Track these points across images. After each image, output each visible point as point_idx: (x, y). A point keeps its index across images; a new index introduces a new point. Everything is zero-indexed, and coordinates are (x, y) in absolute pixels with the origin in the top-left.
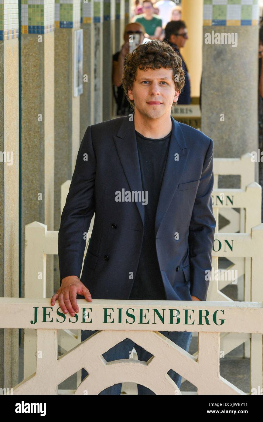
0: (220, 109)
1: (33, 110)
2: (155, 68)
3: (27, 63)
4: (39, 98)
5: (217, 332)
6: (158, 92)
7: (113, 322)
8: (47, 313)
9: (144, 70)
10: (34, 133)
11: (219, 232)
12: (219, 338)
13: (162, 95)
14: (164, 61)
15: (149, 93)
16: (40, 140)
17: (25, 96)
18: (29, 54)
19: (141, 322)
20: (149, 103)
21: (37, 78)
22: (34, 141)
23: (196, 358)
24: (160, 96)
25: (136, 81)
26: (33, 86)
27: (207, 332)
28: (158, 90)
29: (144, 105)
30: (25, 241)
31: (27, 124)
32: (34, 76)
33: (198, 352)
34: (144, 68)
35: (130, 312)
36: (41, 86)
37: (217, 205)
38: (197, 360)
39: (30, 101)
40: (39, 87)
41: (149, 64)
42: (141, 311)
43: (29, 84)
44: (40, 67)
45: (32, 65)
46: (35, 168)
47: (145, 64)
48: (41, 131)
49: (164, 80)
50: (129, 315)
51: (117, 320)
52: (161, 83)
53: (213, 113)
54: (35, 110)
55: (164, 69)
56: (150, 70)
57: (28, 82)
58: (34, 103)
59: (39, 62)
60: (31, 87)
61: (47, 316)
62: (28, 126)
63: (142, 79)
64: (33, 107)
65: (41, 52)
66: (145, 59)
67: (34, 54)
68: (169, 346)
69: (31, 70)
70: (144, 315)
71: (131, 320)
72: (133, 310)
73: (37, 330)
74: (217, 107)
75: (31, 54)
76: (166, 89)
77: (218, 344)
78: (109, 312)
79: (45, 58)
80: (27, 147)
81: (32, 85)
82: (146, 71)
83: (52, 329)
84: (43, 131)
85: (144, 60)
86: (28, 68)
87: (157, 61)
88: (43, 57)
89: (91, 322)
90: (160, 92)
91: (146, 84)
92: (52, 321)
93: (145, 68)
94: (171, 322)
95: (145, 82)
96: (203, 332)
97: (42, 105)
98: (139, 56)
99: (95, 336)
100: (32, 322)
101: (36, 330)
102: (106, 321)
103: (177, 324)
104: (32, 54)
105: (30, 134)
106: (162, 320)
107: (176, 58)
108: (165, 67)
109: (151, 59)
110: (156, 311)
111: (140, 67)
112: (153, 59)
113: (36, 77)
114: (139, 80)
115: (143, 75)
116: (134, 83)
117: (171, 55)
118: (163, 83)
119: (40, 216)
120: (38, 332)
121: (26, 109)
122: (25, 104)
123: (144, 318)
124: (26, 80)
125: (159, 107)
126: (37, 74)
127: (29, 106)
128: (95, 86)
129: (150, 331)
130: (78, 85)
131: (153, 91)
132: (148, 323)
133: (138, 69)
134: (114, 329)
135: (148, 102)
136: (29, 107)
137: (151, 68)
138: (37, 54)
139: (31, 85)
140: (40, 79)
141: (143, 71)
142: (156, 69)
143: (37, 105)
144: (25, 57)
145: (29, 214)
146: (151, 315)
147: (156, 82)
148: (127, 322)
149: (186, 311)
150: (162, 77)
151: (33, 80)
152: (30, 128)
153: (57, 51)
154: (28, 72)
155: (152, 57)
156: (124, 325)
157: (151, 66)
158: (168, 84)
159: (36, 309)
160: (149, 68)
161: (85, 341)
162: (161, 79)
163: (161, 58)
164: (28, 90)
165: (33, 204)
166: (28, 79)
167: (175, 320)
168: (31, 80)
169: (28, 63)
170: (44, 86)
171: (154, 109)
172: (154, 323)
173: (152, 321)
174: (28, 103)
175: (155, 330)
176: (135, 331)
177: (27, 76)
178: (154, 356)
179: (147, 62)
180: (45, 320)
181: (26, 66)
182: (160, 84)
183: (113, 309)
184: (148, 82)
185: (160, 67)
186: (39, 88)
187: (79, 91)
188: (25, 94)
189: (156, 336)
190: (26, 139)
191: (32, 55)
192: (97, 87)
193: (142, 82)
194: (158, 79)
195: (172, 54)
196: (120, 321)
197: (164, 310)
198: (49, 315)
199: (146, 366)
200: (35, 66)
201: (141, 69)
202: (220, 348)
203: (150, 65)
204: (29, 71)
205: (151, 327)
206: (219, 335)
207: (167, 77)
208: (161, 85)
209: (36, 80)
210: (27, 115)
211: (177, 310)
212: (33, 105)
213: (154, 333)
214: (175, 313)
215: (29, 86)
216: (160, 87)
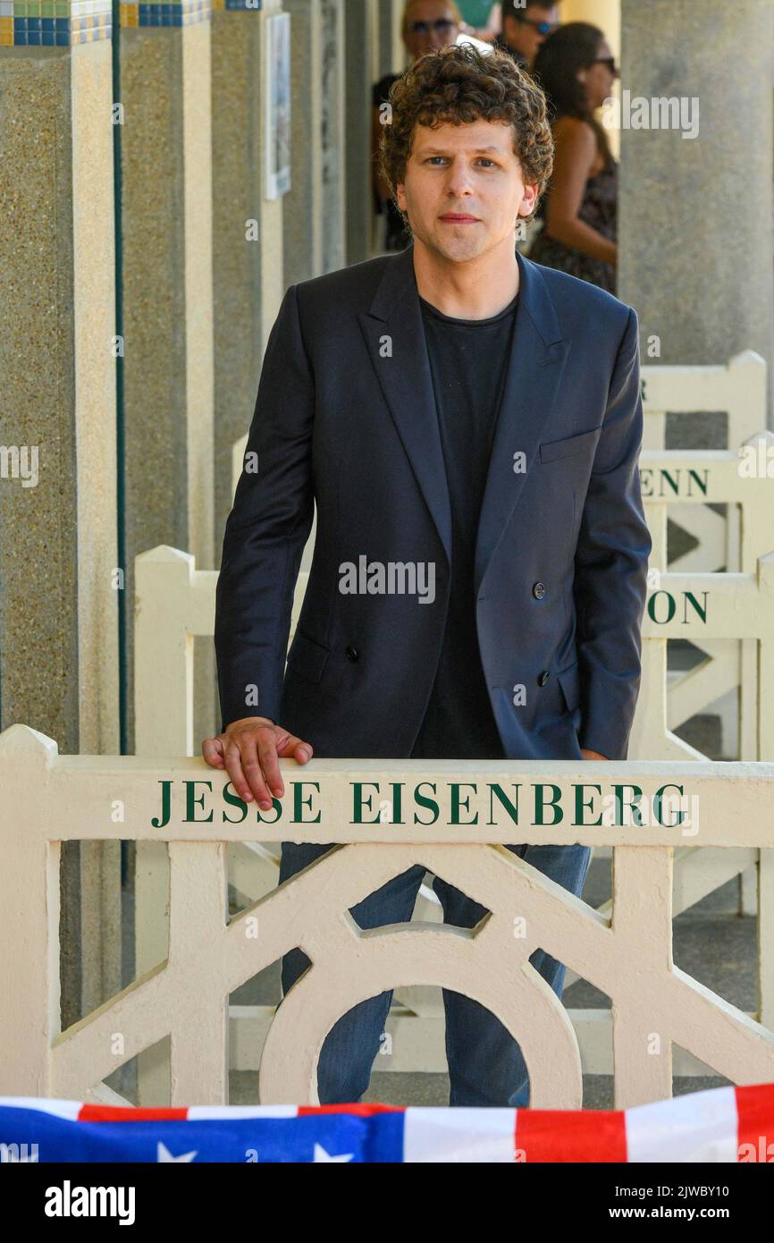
0: (671, 230)
1: (154, 238)
2: (461, 121)
3: (135, 107)
4: (168, 204)
5: (666, 846)
6: (467, 188)
7: (377, 821)
8: (197, 797)
9: (432, 127)
10: (158, 302)
11: (669, 571)
12: (671, 862)
13: (481, 196)
14: (486, 103)
15: (444, 189)
16: (172, 320)
17: (131, 199)
18: (141, 85)
19: (455, 819)
20: (446, 218)
21: (163, 149)
22: (157, 324)
23: (607, 916)
24: (474, 199)
25: (411, 156)
26: (153, 171)
27: (636, 847)
28: (467, 180)
29: (430, 223)
30: (136, 600)
31: (139, 277)
32: (157, 145)
33: (614, 901)
34: (431, 121)
35: (426, 792)
36: (174, 170)
37: (662, 494)
38: (610, 924)
39: (146, 214)
40: (169, 174)
41: (446, 110)
42: (455, 789)
43: (140, 167)
44: (173, 118)
45: (149, 114)
46: (160, 399)
47: (433, 109)
48: (176, 295)
49: (485, 155)
50: (421, 800)
51: (387, 815)
52: (480, 163)
53: (650, 242)
54: (159, 237)
55: (486, 123)
57: (140, 161)
58: (158, 219)
59: (168, 105)
60: (148, 174)
61: (197, 806)
62: (141, 281)
63: (425, 152)
64: (154, 228)
65: (175, 76)
66: (434, 96)
67: (154, 84)
68: (535, 887)
69: (146, 127)
70: (462, 799)
71: (426, 814)
72: (434, 787)
73: (170, 844)
74: (661, 225)
75: (146, 83)
76: (494, 180)
77: (668, 878)
78: (367, 792)
79: (186, 94)
80: (139, 339)
81: (151, 168)
82: (438, 129)
83: (212, 841)
84: (181, 295)
85: (432, 100)
86: (140, 122)
87: (467, 100)
88: (181, 92)
89: (318, 820)
90: (475, 189)
91: (436, 166)
92: (210, 819)
93: (435, 122)
94: (539, 820)
95: (434, 161)
96: (624, 845)
97: (178, 223)
98: (419, 89)
99: (330, 858)
100: (155, 822)
101: (167, 843)
102: (358, 819)
103: (553, 824)
104: (150, 83)
105: (146, 304)
106: (513, 813)
107: (523, 93)
108: (489, 119)
109: (450, 95)
110: (496, 788)
111: (422, 119)
112: (455, 95)
113: (160, 147)
114: (419, 156)
115: (430, 140)
116: (407, 163)
117: (508, 85)
118: (483, 162)
119: (175, 529)
120: (174, 851)
121: (134, 236)
122: (132, 222)
123: (462, 808)
124: (134, 157)
125: (470, 229)
126: (163, 139)
127: (141, 227)
128: (325, 170)
129: (481, 844)
130: (278, 168)
131: (454, 186)
132: (475, 822)
133: (418, 125)
134: (380, 840)
135: (441, 214)
136: (142, 230)
138: (163, 83)
139: (147, 167)
140: (172, 151)
141: (429, 129)
142: (463, 123)
143: (165, 225)
144: (130, 92)
145: (145, 526)
146: (481, 802)
147: (464, 160)
148: (416, 820)
149: (579, 790)
150: (482, 146)
151: (152, 154)
152: (146, 289)
153: (220, 73)
154: (140, 134)
155: (451, 91)
156: (408, 830)
157: (450, 115)
158: (498, 165)
159: (166, 786)
160: (443, 120)
161: (301, 874)
162: (478, 151)
163: (478, 92)
164: (140, 183)
165: (157, 498)
166: (141, 152)
167: (549, 813)
168: (148, 156)
169: (139, 109)
170: (183, 171)
171: (457, 235)
172: (492, 823)
173: (484, 818)
174: (141, 219)
175: (493, 841)
176: (438, 844)
177: (136, 143)
178: (492, 914)
179: (438, 105)
180: (190, 817)
181: (134, 117)
182: (476, 164)
183: (377, 785)
184: (442, 161)
185: (474, 119)
186: (171, 178)
187: (280, 183)
188: (132, 193)
189: (495, 858)
190: (135, 319)
191: (149, 85)
192: (331, 174)
193: (426, 161)
194: (467, 153)
195: (513, 82)
196: (397, 818)
197: (517, 786)
198: (202, 801)
199: (471, 941)
200: (158, 117)
201: (423, 123)
202: (674, 890)
203: (447, 113)
204: (143, 132)
205: (482, 832)
206: (669, 853)
207: (495, 146)
208: (478, 168)
209: (160, 156)
210: (137, 252)
211: (552, 786)
212: (154, 224)
213: (490, 849)
214: (548, 795)
215: (143, 171)
216: (476, 175)
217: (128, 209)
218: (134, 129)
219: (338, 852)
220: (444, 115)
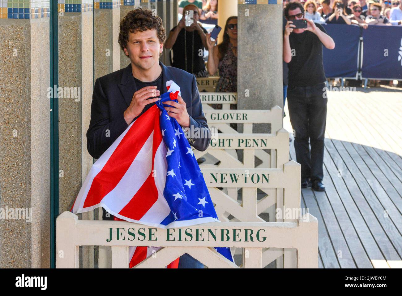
1: (104, 70)
2: (143, 31)
4: (108, 60)
5: (260, 248)
6: (148, 49)
7: (174, 240)
8: (120, 233)
9: (135, 33)
12: (261, 252)
13: (151, 50)
14: (149, 25)
15: (140, 50)
18: (100, 25)
19: (197, 240)
20: (141, 58)
21: (107, 44)
25: (129, 41)
27: (251, 248)
28: (147, 47)
29: (137, 59)
32: (105, 43)
33: (245, 264)
34: (134, 31)
35: (189, 231)
37: (253, 146)
42: (197, 230)
43: (100, 49)
44: (109, 35)
45: (102, 34)
49: (151, 39)
50: (187, 234)
51: (177, 238)
55: (150, 30)
56: (139, 33)
59: (108, 31)
61: (120, 235)
64: (103, 67)
65: (110, 22)
67: (104, 25)
68: (221, 259)
69: (102, 38)
70: (199, 234)
71: (189, 238)
72: (191, 230)
76: (153, 45)
77: (260, 257)
78: (171, 231)
82: (136, 33)
83: (124, 246)
85: (134, 26)
87: (144, 25)
88: (112, 27)
89: (156, 240)
90: (149, 49)
91: (137, 44)
92: (124, 239)
93: (135, 31)
94: (222, 240)
95: (137, 42)
96: (248, 247)
99: (160, 251)
100: (107, 240)
101: (111, 247)
102: (168, 239)
103: (227, 241)
106: (215, 238)
108: (150, 29)
110: (209, 230)
111: (131, 31)
112: (140, 24)
113: (105, 44)
114: (132, 41)
115: (134, 36)
116: (128, 43)
118: (150, 41)
120: (113, 249)
121: (98, 69)
122: (97, 65)
123: (199, 236)
125: (149, 59)
126: (107, 41)
129: (205, 247)
131: (144, 49)
132: (203, 240)
133: (129, 32)
134: (175, 245)
135: (140, 56)
136: (100, 68)
137: (139, 31)
138: (106, 25)
139: (102, 50)
144: (96, 28)
146: (205, 234)
147: (145, 41)
148: (186, 240)
149: (234, 231)
150: (149, 37)
151: (103, 45)
156: (183, 242)
158: (154, 42)
159: (111, 230)
160: (138, 31)
163: (147, 22)
164: (100, 54)
166: (100, 45)
167: (225, 238)
168: (102, 46)
169: (99, 32)
171: (146, 62)
172: (208, 241)
173: (206, 239)
174: (100, 65)
175: (209, 246)
176: (192, 247)
177: (98, 42)
180: (118, 239)
181: (98, 35)
183: (174, 229)
184: (139, 42)
185: (146, 30)
189: (209, 251)
191: (102, 26)
194: (146, 39)
196: (180, 239)
197: (216, 229)
200: (105, 35)
202: (262, 260)
205: (205, 243)
206: (261, 250)
207: (153, 37)
208: (149, 43)
209: (106, 46)
210: (99, 74)
211: (227, 230)
212: (104, 66)
213: (208, 248)
214: (225, 232)
215: (101, 51)
216: (148, 45)
217: (96, 62)
218: (98, 38)
219: (162, 249)
220: (138, 29)
